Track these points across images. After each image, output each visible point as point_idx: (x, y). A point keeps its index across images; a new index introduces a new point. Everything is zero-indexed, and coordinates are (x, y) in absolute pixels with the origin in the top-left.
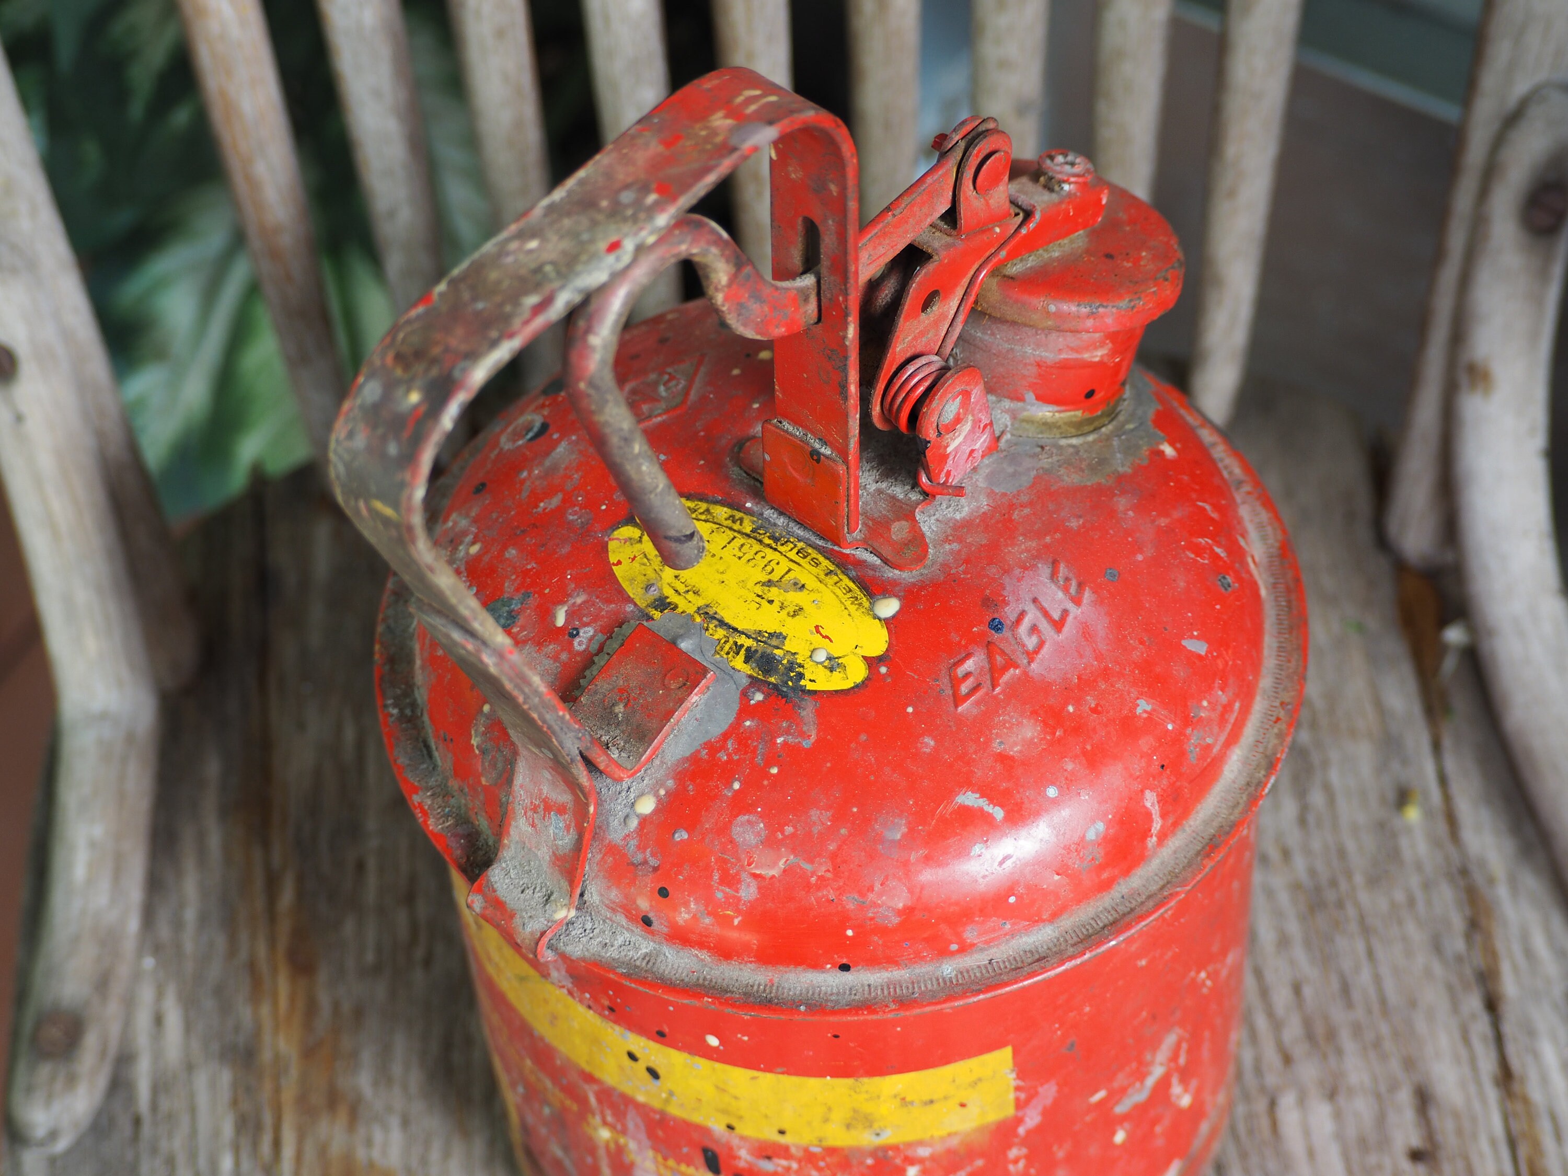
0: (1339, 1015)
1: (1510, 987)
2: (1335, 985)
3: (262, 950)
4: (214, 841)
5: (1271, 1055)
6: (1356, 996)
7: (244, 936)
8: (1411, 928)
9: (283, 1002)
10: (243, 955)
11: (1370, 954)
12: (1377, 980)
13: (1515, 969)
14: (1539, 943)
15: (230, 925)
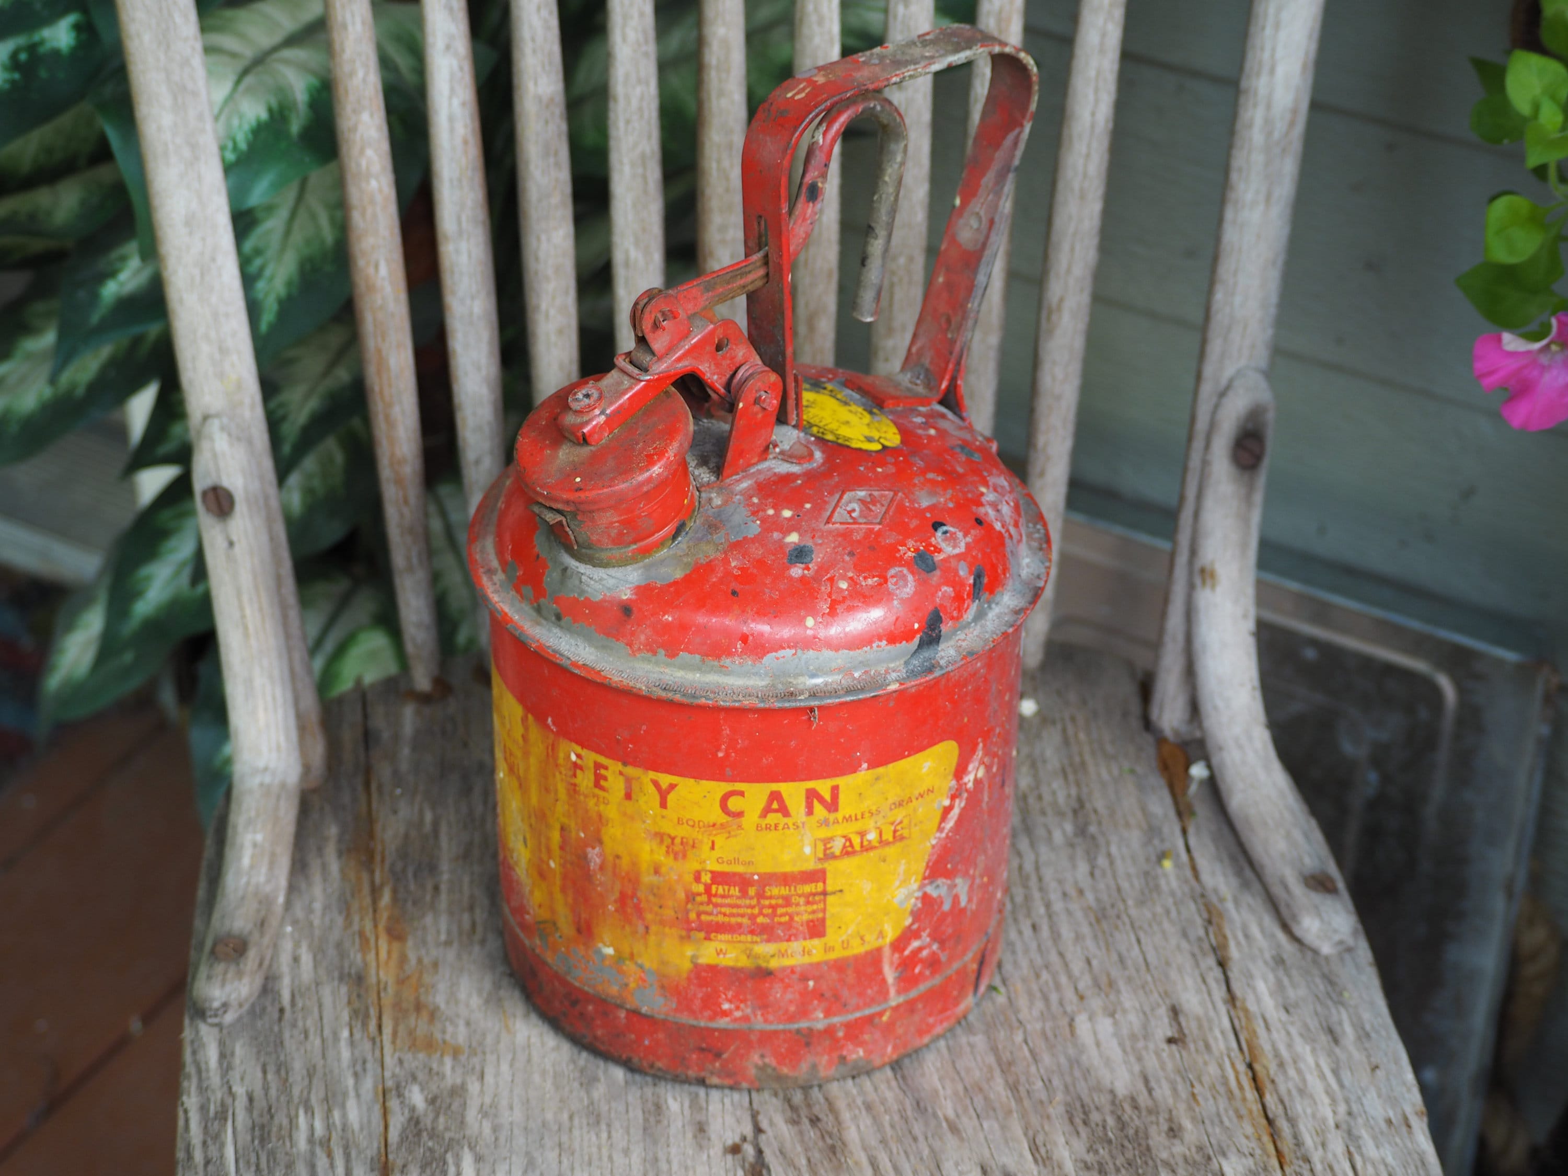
0: (1115, 973)
1: (1234, 952)
2: (1115, 957)
3: (368, 925)
4: (334, 867)
5: (1070, 994)
6: (1129, 963)
7: (356, 918)
8: (1166, 925)
9: (383, 954)
10: (356, 927)
11: (1139, 941)
12: (1143, 953)
13: (1238, 944)
14: (1255, 930)
15: (346, 909)
